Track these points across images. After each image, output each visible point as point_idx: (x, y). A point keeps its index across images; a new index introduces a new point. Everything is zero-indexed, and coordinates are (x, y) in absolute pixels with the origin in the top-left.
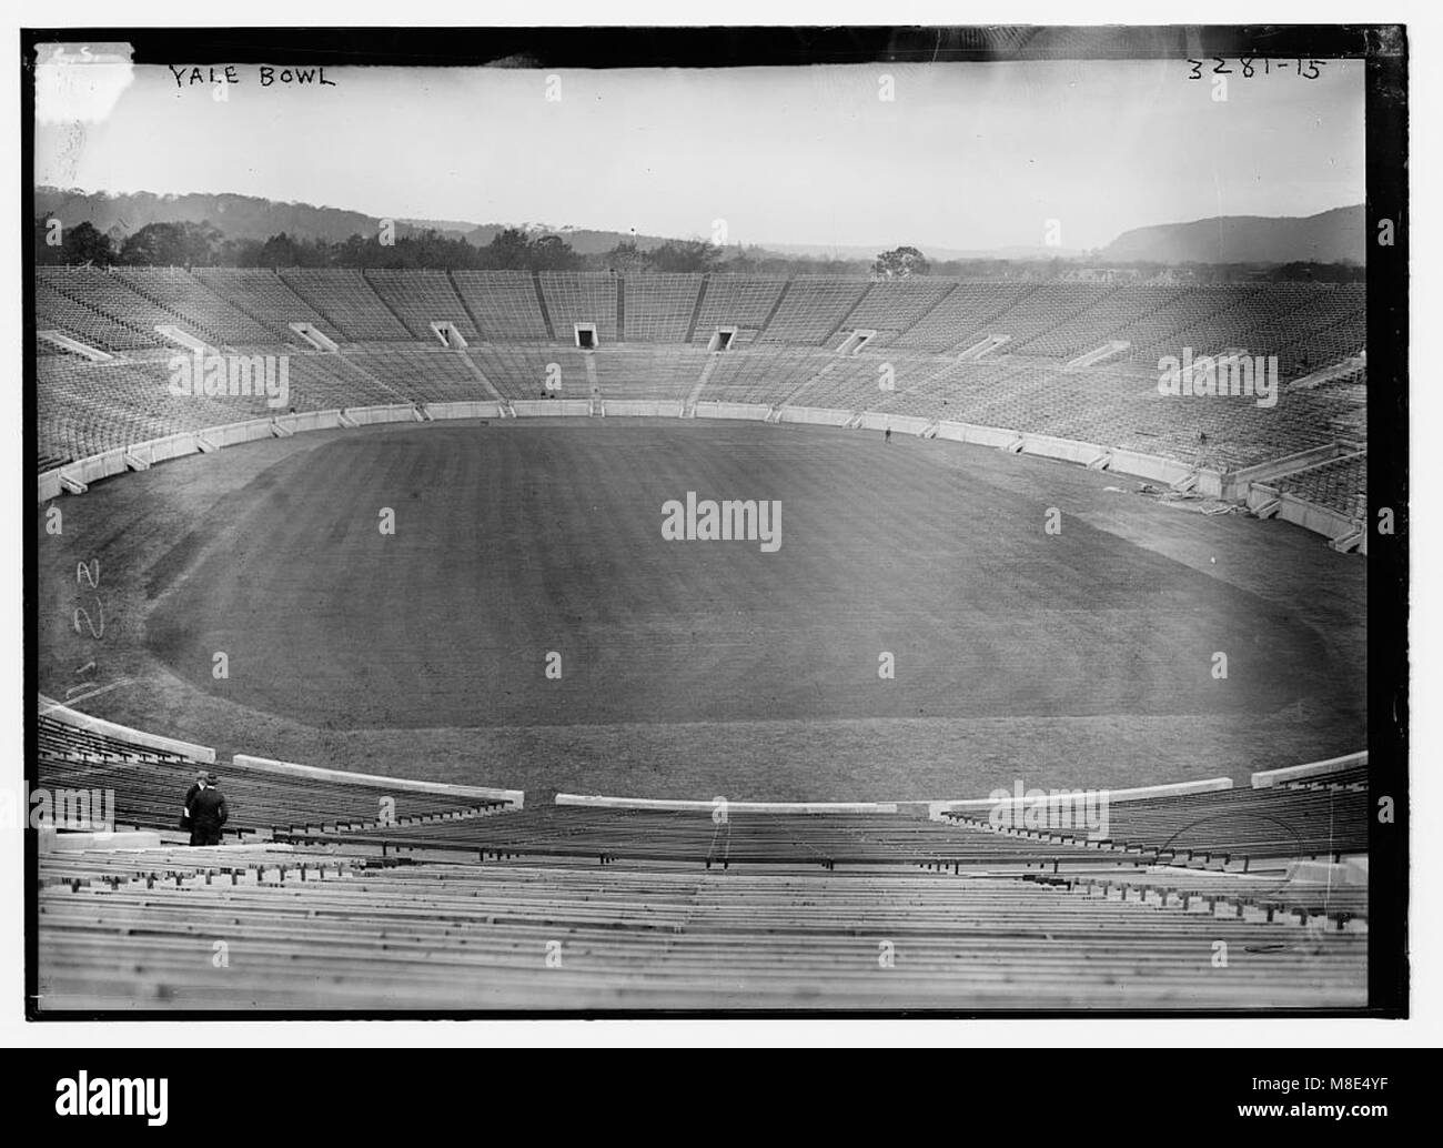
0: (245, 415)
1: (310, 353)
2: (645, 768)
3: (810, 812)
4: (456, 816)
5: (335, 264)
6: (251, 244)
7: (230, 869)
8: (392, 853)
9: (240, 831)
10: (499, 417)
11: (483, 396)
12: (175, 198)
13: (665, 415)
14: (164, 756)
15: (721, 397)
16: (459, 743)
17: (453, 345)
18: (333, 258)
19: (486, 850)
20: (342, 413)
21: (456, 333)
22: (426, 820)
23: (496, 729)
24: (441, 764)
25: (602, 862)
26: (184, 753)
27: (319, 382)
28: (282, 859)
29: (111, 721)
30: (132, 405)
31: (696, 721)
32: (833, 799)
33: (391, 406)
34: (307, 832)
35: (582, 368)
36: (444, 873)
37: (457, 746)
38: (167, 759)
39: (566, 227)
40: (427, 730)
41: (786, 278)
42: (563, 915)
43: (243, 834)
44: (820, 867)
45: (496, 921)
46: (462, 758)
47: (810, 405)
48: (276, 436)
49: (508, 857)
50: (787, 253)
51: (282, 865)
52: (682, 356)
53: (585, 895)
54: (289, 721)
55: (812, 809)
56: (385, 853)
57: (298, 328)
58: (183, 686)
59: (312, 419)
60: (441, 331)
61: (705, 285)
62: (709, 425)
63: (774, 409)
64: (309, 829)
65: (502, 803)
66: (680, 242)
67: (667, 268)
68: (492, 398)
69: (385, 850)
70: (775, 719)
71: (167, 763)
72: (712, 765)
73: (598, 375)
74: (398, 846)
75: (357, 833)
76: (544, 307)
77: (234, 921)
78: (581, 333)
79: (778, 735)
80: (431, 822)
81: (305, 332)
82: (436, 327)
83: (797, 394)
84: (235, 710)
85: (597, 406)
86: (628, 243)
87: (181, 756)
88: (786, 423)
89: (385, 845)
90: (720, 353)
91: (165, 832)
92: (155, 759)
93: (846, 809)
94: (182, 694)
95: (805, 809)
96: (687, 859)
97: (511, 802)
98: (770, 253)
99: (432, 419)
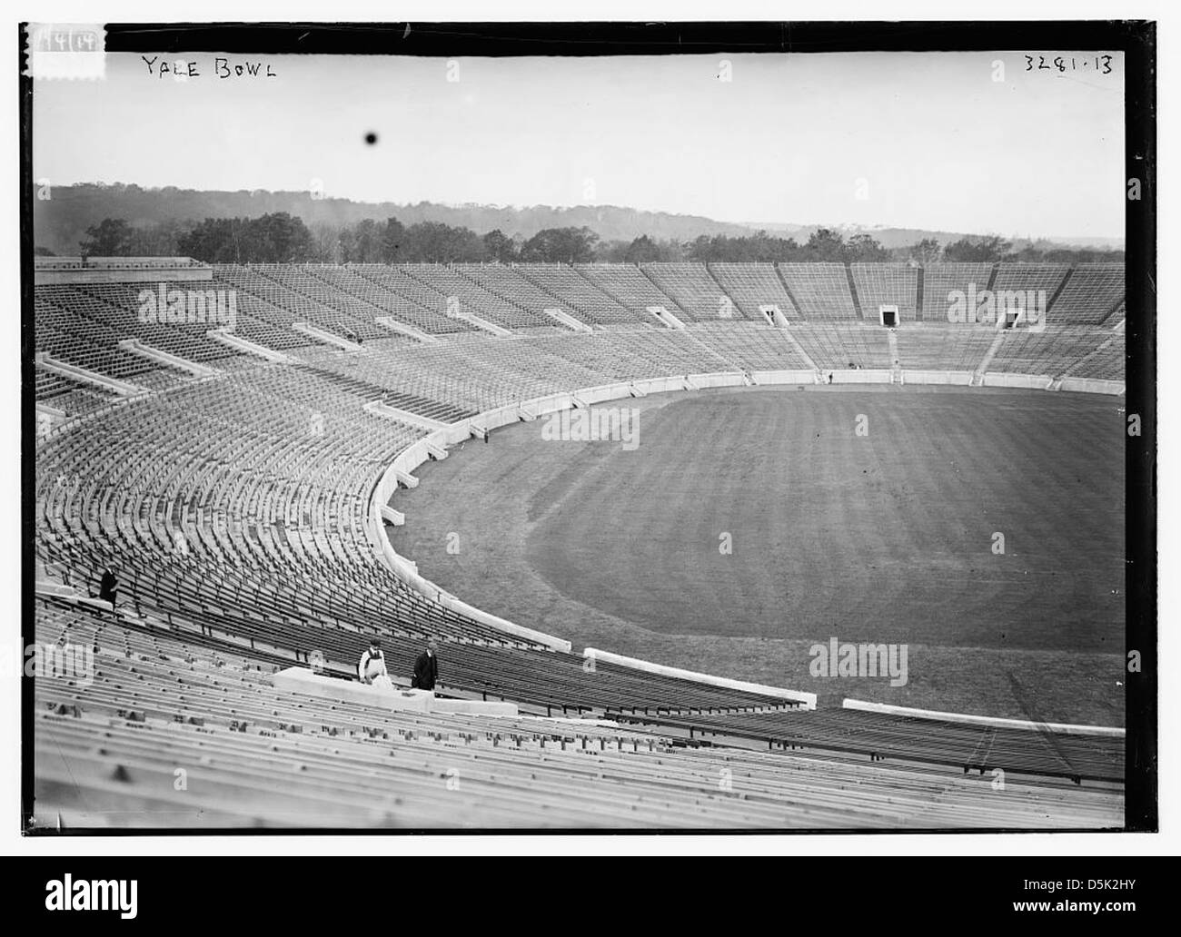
0: (610, 379)
1: (663, 330)
2: (922, 683)
3: (1069, 732)
4: (758, 710)
5: (686, 259)
6: (621, 245)
7: (560, 737)
8: (698, 736)
9: (581, 708)
10: (814, 384)
11: (800, 366)
12: (565, 209)
13: (957, 383)
14: (532, 645)
15: (1005, 369)
16: (766, 651)
17: (777, 324)
18: (684, 255)
19: (775, 741)
20: (686, 378)
21: (779, 314)
22: (733, 712)
23: (798, 641)
24: (750, 667)
25: (873, 759)
26: (548, 644)
27: (668, 354)
28: (604, 733)
29: (495, 615)
30: (524, 370)
31: (971, 647)
32: (1093, 723)
33: (725, 373)
34: (634, 713)
35: (885, 343)
36: (730, 755)
37: (764, 653)
38: (534, 647)
39: (877, 227)
40: (740, 639)
41: (1068, 266)
42: (810, 799)
43: (582, 711)
44: (1069, 782)
45: (746, 798)
46: (768, 664)
47: (1088, 376)
48: (633, 396)
49: (793, 748)
50: (1072, 245)
51: (602, 737)
52: (973, 334)
53: (841, 784)
54: (630, 624)
55: (1071, 729)
56: (692, 736)
57: (653, 310)
58: (550, 591)
59: (663, 384)
60: (768, 313)
61: (994, 273)
62: (994, 393)
63: (1054, 380)
64: (636, 711)
65: (798, 703)
66: (974, 236)
67: (963, 259)
68: (809, 367)
69: (692, 733)
70: (1042, 649)
71: (533, 650)
72: (983, 685)
73: (899, 349)
74: (703, 731)
75: (673, 717)
76: (854, 293)
77: (531, 776)
78: (885, 313)
79: (1045, 664)
80: (736, 714)
81: (658, 314)
82: (763, 309)
83: (1077, 366)
84: (589, 613)
85: (897, 375)
86: (930, 239)
87: (545, 646)
88: (1064, 391)
89: (692, 729)
90: (1007, 330)
91: (523, 704)
92: (525, 646)
93: (1103, 733)
94: (549, 597)
95: (1065, 730)
96: (948, 763)
97: (805, 703)
98: (1057, 245)
99: (758, 384)
